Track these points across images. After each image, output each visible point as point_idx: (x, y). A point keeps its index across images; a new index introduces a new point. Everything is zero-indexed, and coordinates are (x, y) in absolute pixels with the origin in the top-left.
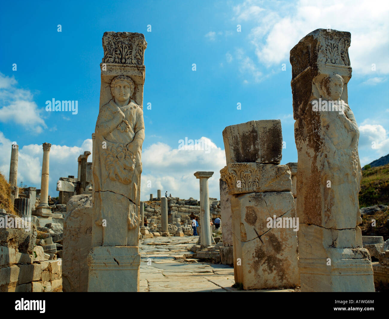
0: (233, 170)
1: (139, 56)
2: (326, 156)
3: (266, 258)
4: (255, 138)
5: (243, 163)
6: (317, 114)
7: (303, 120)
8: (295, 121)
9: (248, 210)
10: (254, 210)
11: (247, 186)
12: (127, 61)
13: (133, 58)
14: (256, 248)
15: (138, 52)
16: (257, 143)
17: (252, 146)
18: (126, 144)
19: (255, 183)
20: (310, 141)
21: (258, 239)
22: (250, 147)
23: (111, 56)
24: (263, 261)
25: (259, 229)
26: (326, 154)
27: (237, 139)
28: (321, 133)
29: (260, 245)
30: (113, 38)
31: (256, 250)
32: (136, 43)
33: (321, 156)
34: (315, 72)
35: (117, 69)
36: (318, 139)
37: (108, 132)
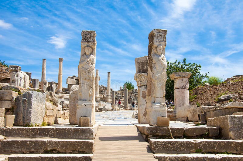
0: (137, 76)
1: (94, 39)
5: (141, 73)
9: (143, 92)
11: (143, 83)
12: (89, 41)
18: (89, 69)
19: (146, 82)
22: (145, 67)
23: (84, 39)
26: (154, 73)
27: (139, 64)
30: (85, 33)
31: (145, 108)
32: (93, 34)
33: (152, 73)
34: (153, 44)
35: (86, 44)
36: (152, 68)
37: (83, 65)
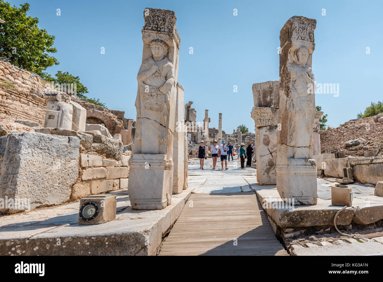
1: (171, 27)
2: (292, 100)
7: (283, 77)
12: (161, 30)
13: (166, 28)
15: (170, 24)
18: (158, 87)
20: (285, 91)
23: (150, 25)
28: (290, 86)
30: (152, 13)
32: (169, 18)
33: (289, 100)
34: (290, 45)
35: (154, 35)
36: (289, 89)
37: (145, 78)
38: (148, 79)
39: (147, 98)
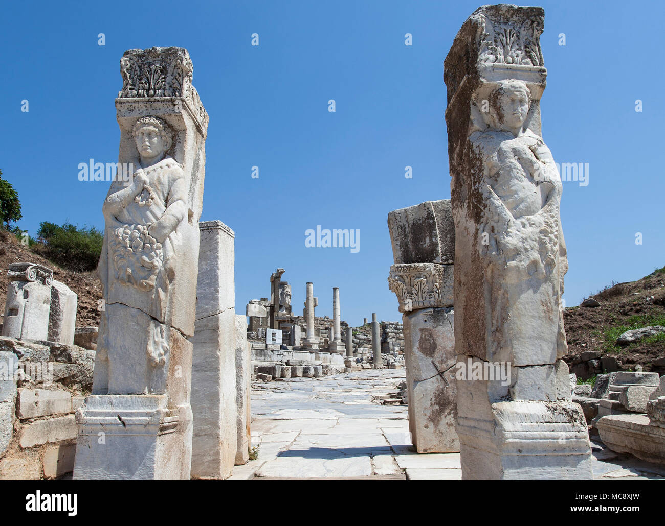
0: (398, 275)
1: (177, 83)
2: (493, 230)
3: (451, 407)
4: (432, 227)
5: (412, 265)
6: (478, 156)
7: (461, 173)
8: (451, 177)
9: (422, 334)
10: (431, 334)
11: (420, 299)
12: (157, 93)
14: (436, 392)
15: (176, 78)
16: (434, 234)
17: (427, 240)
18: (148, 224)
19: (432, 293)
20: (469, 207)
21: (439, 377)
22: (425, 241)
23: (133, 87)
24: (447, 411)
25: (439, 362)
26: (492, 226)
27: (405, 231)
28: (485, 189)
29: (441, 387)
30: (138, 60)
31: (436, 393)
32: (173, 64)
33: (484, 230)
34: (474, 82)
35: (141, 107)
37: (119, 207)
38: (125, 210)
39: (121, 255)
